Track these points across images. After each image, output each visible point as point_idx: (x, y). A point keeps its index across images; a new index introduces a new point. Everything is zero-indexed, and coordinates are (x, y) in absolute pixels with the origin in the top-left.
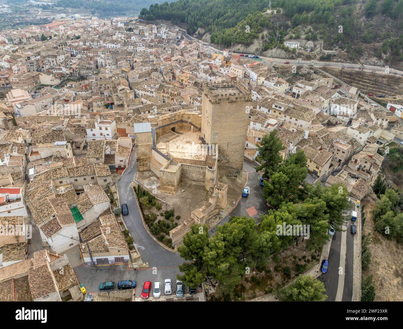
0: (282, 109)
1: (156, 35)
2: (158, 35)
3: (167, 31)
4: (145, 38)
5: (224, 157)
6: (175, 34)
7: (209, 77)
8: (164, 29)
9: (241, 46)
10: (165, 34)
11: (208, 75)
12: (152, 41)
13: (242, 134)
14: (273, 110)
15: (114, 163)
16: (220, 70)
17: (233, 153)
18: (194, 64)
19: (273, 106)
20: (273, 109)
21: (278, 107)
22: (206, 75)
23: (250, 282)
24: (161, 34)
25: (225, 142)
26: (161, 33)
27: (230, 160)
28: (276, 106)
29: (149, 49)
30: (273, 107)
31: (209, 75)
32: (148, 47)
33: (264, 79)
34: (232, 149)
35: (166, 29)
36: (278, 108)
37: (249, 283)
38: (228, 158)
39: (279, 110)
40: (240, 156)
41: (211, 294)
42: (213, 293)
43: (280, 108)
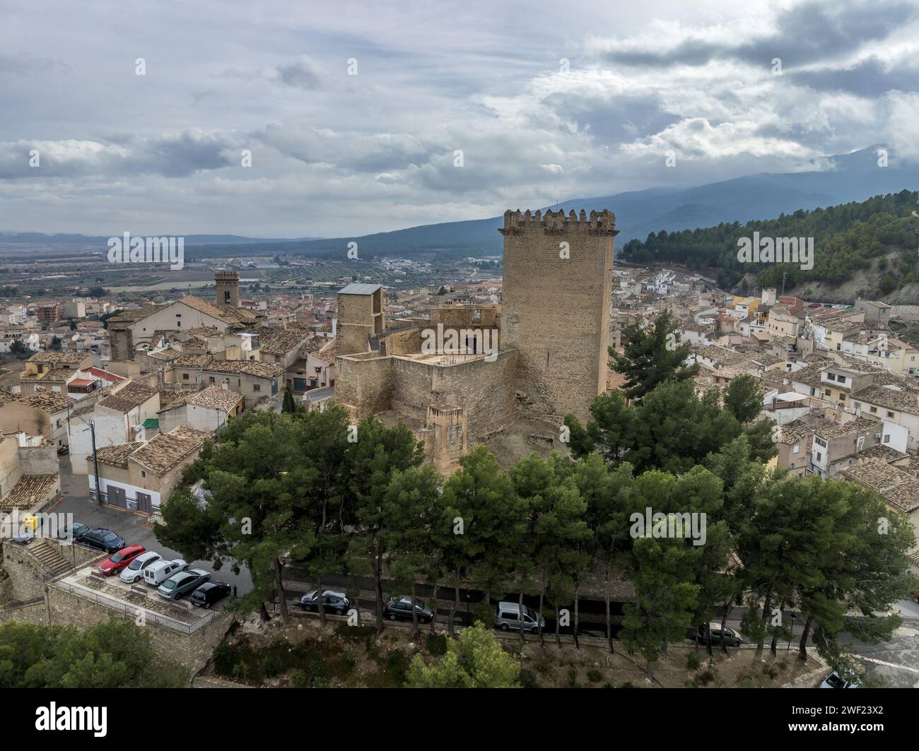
0: (848, 383)
1: (646, 289)
2: (648, 287)
3: (671, 279)
4: (618, 292)
5: (538, 392)
6: (687, 285)
7: (706, 340)
8: (666, 275)
9: (818, 287)
10: (664, 287)
11: (703, 335)
12: (632, 297)
13: (586, 330)
14: (824, 389)
15: (305, 373)
16: (742, 329)
17: (563, 384)
18: (682, 316)
19: (824, 377)
20: (824, 384)
21: (836, 378)
22: (700, 335)
23: (380, 661)
24: (655, 285)
25: (539, 345)
26: (657, 283)
27: (555, 406)
28: (831, 376)
29: (621, 311)
30: (822, 380)
31: (706, 337)
32: (619, 308)
33: (841, 336)
34: (561, 373)
35: (669, 276)
36: (836, 382)
37: (374, 663)
38: (550, 399)
39: (839, 388)
40: (586, 398)
41: (246, 634)
42: (252, 634)
43: (842, 379)
